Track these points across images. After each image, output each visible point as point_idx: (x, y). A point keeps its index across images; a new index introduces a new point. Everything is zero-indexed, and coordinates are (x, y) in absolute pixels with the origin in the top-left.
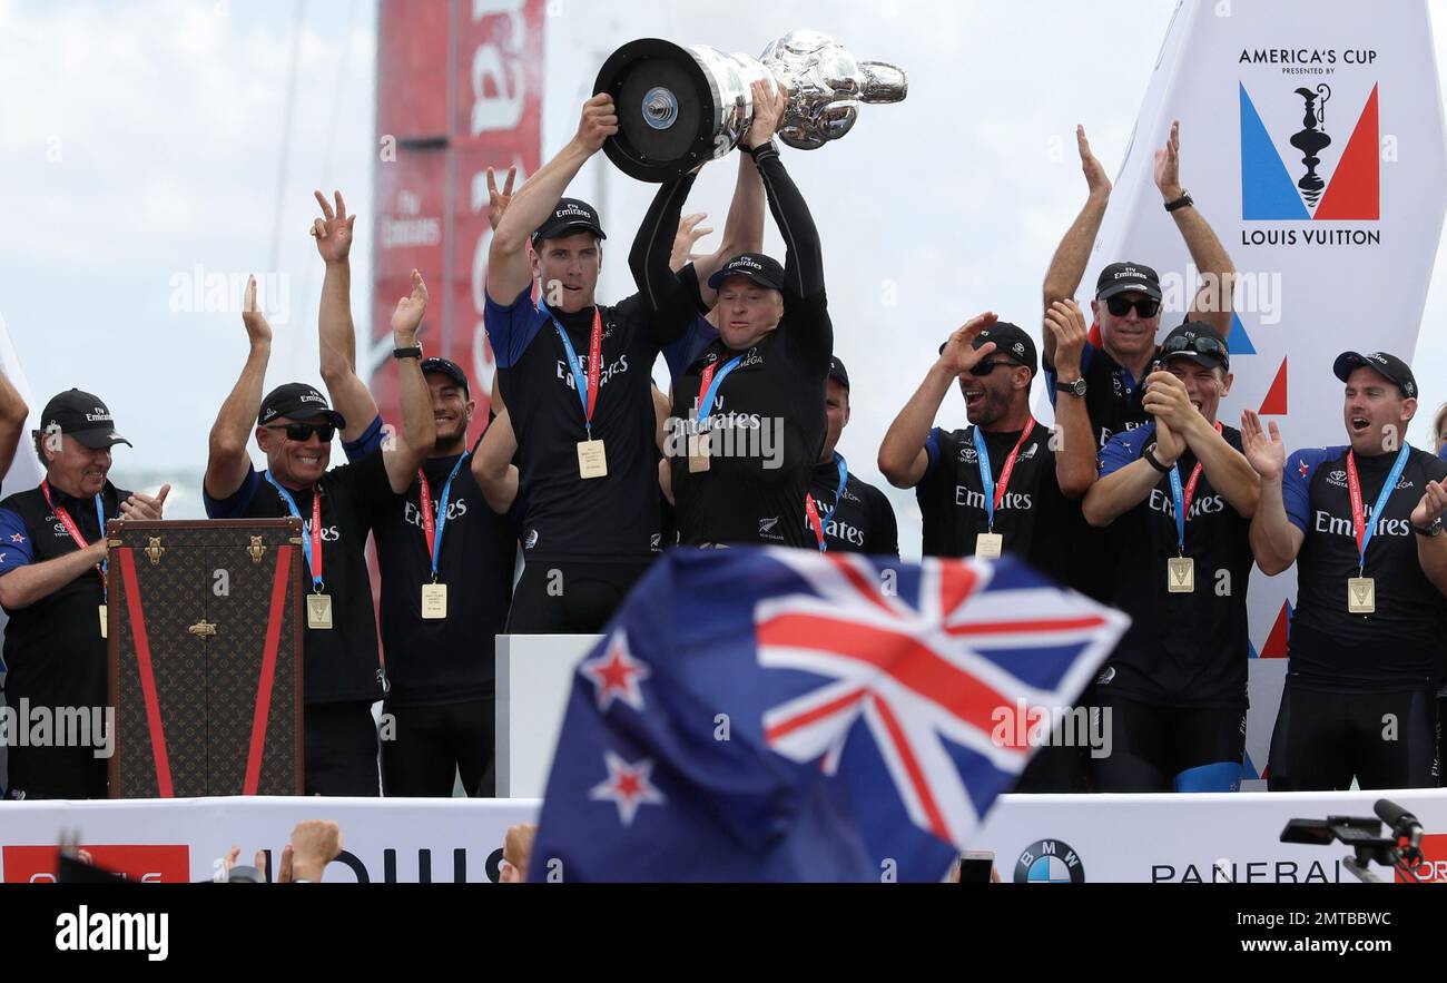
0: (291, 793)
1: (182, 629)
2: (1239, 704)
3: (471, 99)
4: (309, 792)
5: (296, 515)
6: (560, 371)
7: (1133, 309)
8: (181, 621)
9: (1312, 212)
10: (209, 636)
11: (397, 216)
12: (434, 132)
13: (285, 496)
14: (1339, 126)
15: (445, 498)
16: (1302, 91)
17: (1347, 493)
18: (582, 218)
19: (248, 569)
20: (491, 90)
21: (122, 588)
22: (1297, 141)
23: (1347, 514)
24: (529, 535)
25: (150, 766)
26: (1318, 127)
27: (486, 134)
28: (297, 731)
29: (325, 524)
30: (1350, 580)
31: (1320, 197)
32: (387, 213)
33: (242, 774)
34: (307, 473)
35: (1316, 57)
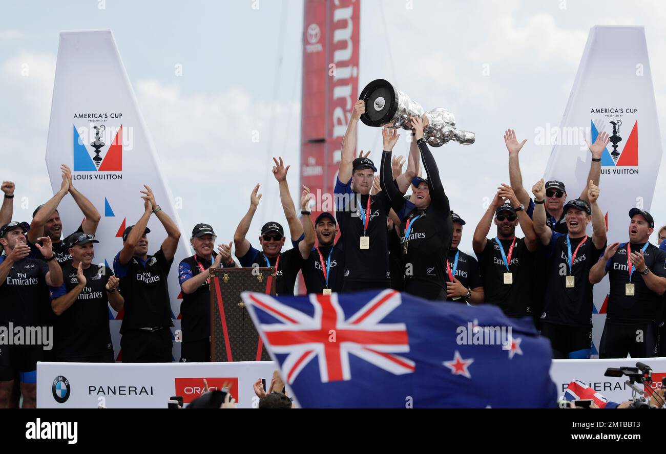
1: (235, 304)
2: (589, 327)
3: (333, 126)
7: (554, 195)
8: (235, 302)
9: (616, 163)
10: (244, 307)
11: (307, 165)
12: (320, 137)
13: (267, 259)
14: (624, 134)
15: (329, 260)
17: (626, 256)
18: (369, 164)
19: (257, 284)
20: (340, 122)
21: (215, 291)
24: (346, 271)
25: (225, 351)
26: (617, 135)
27: (337, 138)
29: (278, 270)
30: (626, 285)
31: (618, 158)
32: (304, 163)
33: (256, 354)
34: (271, 252)
35: (616, 111)
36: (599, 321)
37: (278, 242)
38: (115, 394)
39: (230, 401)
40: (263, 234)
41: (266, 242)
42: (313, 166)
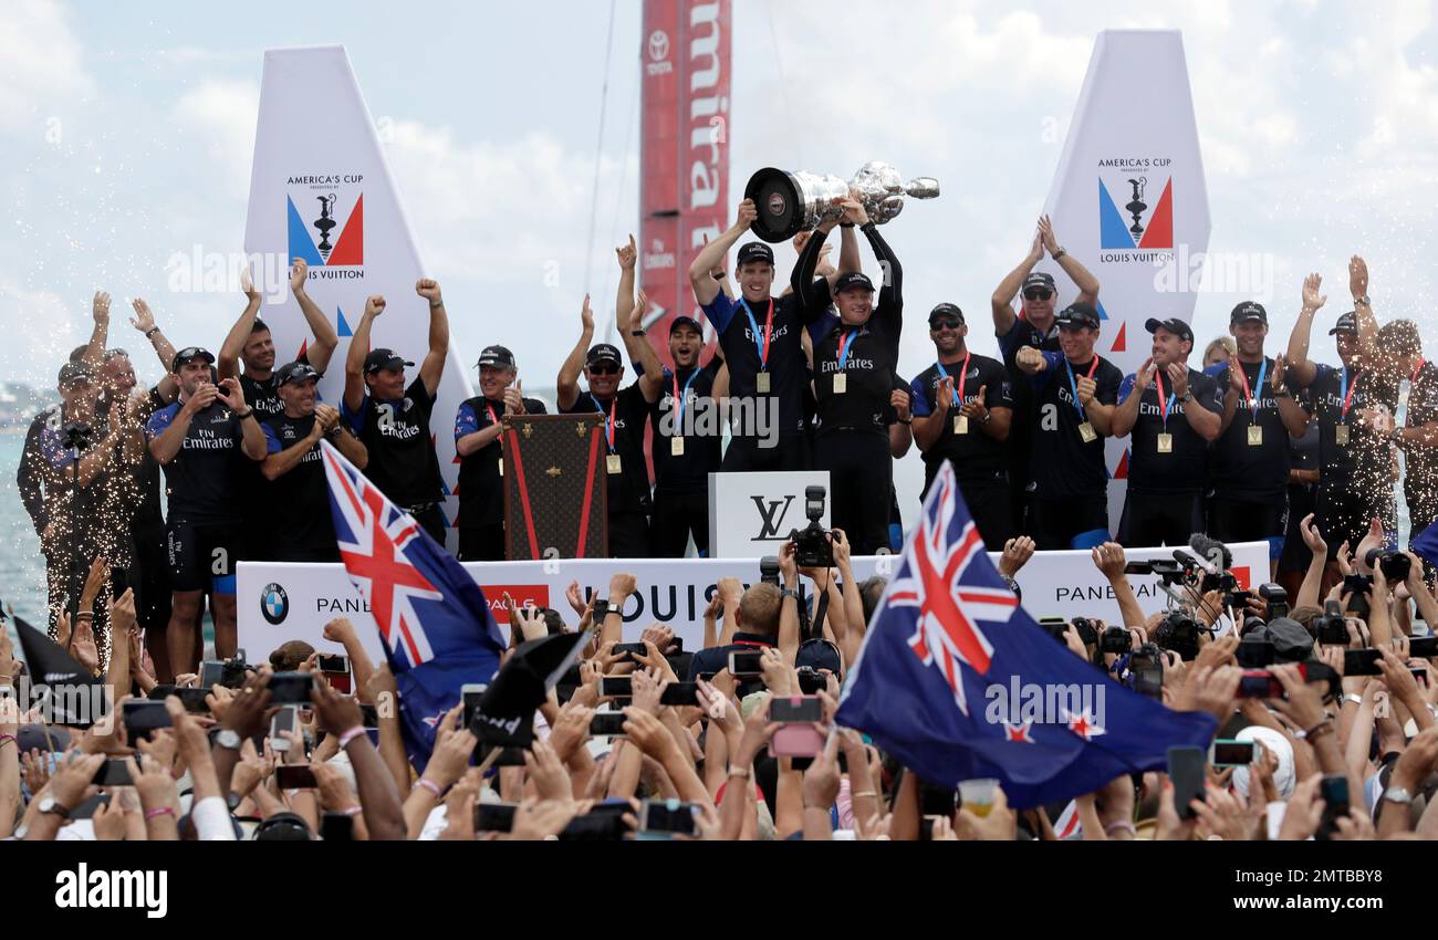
0: (602, 557)
1: (543, 472)
2: (1103, 501)
3: (691, 190)
4: (611, 556)
5: (601, 412)
6: (747, 334)
7: (1038, 297)
8: (542, 468)
9: (1137, 244)
10: (557, 476)
12: (670, 208)
14: (1151, 199)
15: (686, 392)
16: (1132, 181)
17: (1157, 392)
18: (763, 253)
19: (577, 440)
20: (701, 185)
22: (1129, 207)
23: (1157, 403)
25: (527, 543)
26: (1140, 200)
27: (700, 209)
28: (605, 525)
29: (617, 418)
30: (1159, 435)
31: (1142, 237)
32: (647, 249)
33: (576, 548)
34: (603, 391)
35: (1139, 162)
36: (1117, 492)
37: (613, 376)
38: (357, 610)
39: (536, 617)
40: (590, 364)
41: (594, 376)
42: (659, 253)
